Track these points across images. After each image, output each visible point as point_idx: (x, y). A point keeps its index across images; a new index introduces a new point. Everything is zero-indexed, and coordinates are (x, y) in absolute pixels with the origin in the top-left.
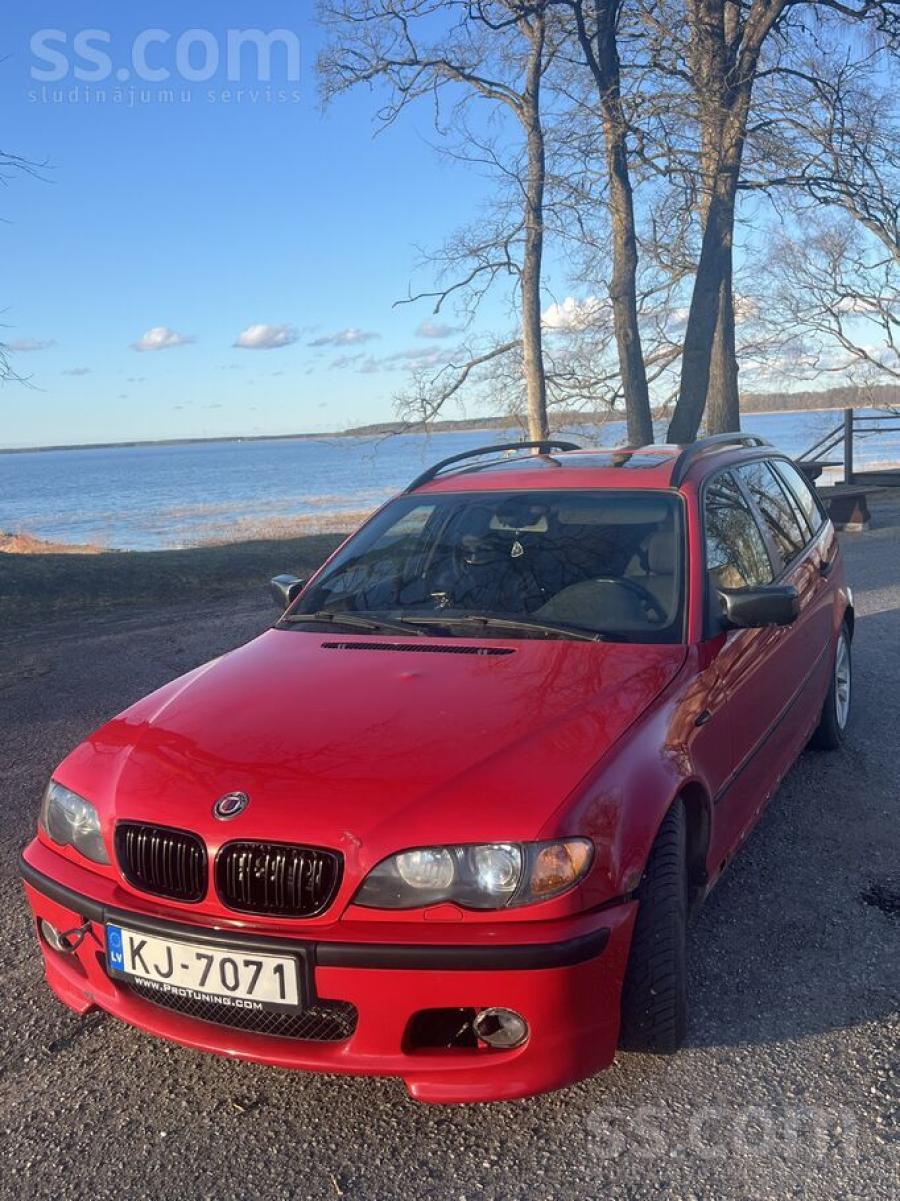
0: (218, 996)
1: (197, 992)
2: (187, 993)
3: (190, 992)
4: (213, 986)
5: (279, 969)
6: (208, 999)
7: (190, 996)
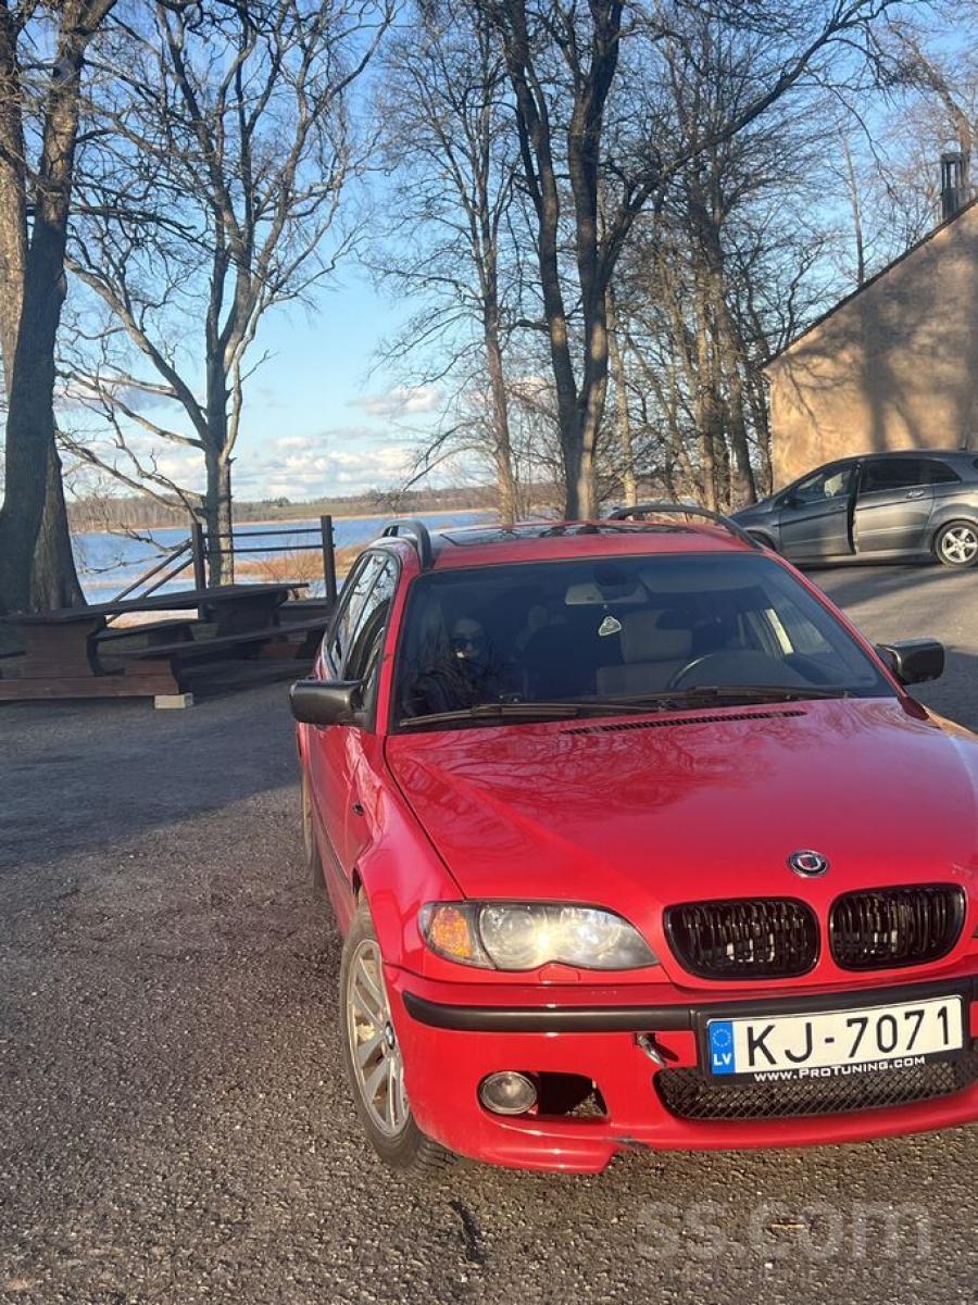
0: (873, 1063)
1: (846, 1067)
2: (833, 1071)
3: (836, 1069)
4: (869, 1052)
5: (943, 1013)
6: (860, 1070)
7: (836, 1073)
